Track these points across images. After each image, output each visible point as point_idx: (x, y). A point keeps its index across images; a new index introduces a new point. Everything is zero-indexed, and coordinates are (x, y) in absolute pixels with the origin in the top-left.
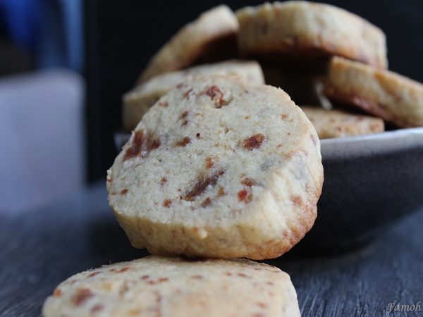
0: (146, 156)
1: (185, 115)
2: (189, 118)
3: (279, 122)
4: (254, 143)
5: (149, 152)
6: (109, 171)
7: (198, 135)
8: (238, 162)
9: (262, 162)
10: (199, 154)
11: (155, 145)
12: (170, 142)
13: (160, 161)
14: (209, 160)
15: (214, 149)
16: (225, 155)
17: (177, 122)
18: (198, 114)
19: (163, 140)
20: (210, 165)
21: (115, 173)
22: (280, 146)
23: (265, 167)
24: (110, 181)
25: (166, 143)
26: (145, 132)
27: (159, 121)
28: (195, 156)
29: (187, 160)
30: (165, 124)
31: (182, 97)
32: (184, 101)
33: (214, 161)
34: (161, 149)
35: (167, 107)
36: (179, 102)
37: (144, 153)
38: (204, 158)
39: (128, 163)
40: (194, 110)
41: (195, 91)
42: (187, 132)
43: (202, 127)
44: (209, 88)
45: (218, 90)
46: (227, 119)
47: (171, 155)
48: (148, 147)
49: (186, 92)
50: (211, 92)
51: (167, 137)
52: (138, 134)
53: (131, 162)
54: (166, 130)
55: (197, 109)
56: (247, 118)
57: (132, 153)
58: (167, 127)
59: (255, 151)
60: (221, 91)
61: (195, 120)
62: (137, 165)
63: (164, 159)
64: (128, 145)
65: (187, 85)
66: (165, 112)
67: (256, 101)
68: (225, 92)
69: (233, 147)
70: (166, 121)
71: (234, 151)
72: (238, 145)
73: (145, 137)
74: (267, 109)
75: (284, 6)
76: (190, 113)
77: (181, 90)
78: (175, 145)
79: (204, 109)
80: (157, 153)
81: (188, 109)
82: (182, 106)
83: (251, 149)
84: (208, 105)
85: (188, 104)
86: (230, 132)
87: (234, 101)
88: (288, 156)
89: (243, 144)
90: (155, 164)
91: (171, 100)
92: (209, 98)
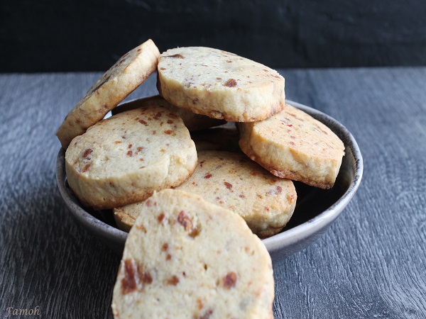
0: (142, 291)
1: (165, 247)
2: (171, 251)
3: (244, 256)
4: (230, 281)
5: (143, 286)
6: (114, 306)
7: (184, 274)
8: (222, 303)
9: (240, 301)
10: (190, 295)
11: (147, 279)
12: (161, 278)
13: (158, 300)
14: (199, 301)
15: (201, 289)
16: (211, 295)
17: (161, 254)
18: (177, 248)
19: (153, 274)
20: (201, 307)
21: (120, 308)
22: (250, 283)
24: (118, 315)
25: (157, 279)
26: (133, 262)
27: (143, 250)
28: (187, 297)
29: (182, 302)
30: (150, 256)
31: (156, 221)
32: (160, 229)
33: (203, 302)
34: (155, 286)
35: (146, 232)
36: (156, 229)
37: (139, 286)
38: (195, 299)
39: (129, 298)
40: (173, 242)
41: (167, 215)
42: (174, 269)
43: (185, 264)
44: (178, 214)
45: (187, 218)
46: (203, 254)
47: (166, 294)
48: (141, 278)
49: (158, 214)
50: (182, 219)
51: (156, 271)
52: (128, 263)
53: (131, 298)
54: (153, 263)
55: (175, 241)
56: (219, 252)
57: (129, 286)
58: (152, 259)
59: (233, 290)
60: (190, 217)
61: (176, 254)
62: (138, 302)
63: (161, 298)
64: (122, 275)
65: (155, 204)
66: (146, 240)
67: (221, 231)
68: (193, 218)
69: (215, 285)
70: (150, 251)
71: (216, 289)
72: (218, 283)
73: (135, 267)
74: (232, 240)
75: (215, 90)
76: (170, 246)
77: (152, 211)
78: (166, 282)
79: (181, 241)
80: (153, 290)
81: (166, 240)
82: (159, 234)
83: (229, 288)
84: (183, 236)
85: (165, 232)
86: (209, 269)
87: (203, 232)
88: (257, 294)
89: (222, 283)
90: (155, 304)
91: (146, 224)
92: (182, 227)
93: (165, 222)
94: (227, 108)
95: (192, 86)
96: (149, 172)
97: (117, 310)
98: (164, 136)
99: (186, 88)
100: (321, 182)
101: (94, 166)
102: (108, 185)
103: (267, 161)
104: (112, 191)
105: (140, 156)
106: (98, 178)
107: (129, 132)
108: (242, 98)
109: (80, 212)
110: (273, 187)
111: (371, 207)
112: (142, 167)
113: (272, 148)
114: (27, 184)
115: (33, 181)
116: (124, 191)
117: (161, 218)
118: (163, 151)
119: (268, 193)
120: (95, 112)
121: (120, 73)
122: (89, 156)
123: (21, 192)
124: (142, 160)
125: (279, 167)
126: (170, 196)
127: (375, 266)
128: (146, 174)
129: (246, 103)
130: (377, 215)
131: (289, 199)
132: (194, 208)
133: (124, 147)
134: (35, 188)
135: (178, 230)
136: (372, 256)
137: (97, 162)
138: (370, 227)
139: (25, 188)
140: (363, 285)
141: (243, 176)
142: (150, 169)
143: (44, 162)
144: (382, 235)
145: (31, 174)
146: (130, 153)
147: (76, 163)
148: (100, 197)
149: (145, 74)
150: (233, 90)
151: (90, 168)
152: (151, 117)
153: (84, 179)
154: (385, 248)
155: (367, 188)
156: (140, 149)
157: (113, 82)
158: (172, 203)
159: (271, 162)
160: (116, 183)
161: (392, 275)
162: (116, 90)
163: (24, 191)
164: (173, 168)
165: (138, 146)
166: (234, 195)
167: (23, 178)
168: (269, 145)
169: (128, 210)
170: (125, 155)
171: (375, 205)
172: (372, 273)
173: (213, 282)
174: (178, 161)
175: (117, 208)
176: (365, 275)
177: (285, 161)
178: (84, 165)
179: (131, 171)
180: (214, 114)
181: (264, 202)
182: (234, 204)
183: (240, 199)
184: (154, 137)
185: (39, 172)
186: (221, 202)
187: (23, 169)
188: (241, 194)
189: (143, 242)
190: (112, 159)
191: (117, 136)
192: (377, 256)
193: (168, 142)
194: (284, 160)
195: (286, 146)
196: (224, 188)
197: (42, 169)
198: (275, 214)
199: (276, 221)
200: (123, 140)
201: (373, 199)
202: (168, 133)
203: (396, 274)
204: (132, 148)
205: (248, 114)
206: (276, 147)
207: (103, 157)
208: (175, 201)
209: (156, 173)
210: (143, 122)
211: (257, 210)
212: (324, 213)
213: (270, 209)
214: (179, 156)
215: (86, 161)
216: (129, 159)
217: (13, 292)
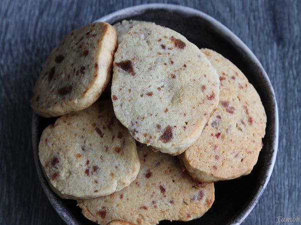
75: (154, 146)
98: (114, 155)
99: (131, 133)
101: (60, 178)
103: (194, 177)
105: (95, 178)
107: (87, 143)
110: (196, 193)
111: (293, 119)
112: (96, 191)
113: (198, 172)
114: (10, 57)
115: (15, 53)
118: (112, 174)
119: (192, 199)
122: (57, 165)
123: (6, 69)
124: (96, 182)
127: (279, 199)
130: (295, 132)
131: (208, 202)
133: (83, 161)
134: (17, 65)
136: (279, 186)
137: (63, 175)
138: (286, 147)
139: (9, 63)
140: (264, 221)
141: (175, 179)
142: (102, 194)
143: (23, 23)
144: (293, 159)
145: (13, 42)
146: (87, 172)
147: (46, 166)
150: (168, 146)
151: (57, 178)
152: (106, 126)
154: (292, 177)
155: (296, 90)
156: (95, 168)
157: (74, 104)
159: (197, 178)
161: (289, 211)
162: (77, 107)
163: (8, 68)
164: (119, 187)
165: (94, 164)
166: (166, 200)
167: (7, 47)
170: (83, 173)
171: (297, 117)
172: (274, 207)
174: (124, 184)
176: (269, 209)
177: (208, 180)
178: (53, 173)
179: (88, 193)
181: (187, 209)
182: (165, 209)
183: (170, 204)
184: (106, 155)
185: (19, 40)
186: (155, 207)
187: (6, 34)
188: (170, 199)
190: (74, 175)
191: (78, 146)
192: (283, 186)
193: (117, 163)
195: (209, 172)
196: (159, 192)
197: (22, 35)
198: (194, 218)
200: (83, 152)
201: (298, 108)
202: (118, 150)
203: (293, 210)
204: (89, 165)
207: (67, 170)
210: (99, 132)
211: (181, 217)
213: (192, 215)
215: (54, 169)
216: (87, 179)
217: (7, 202)
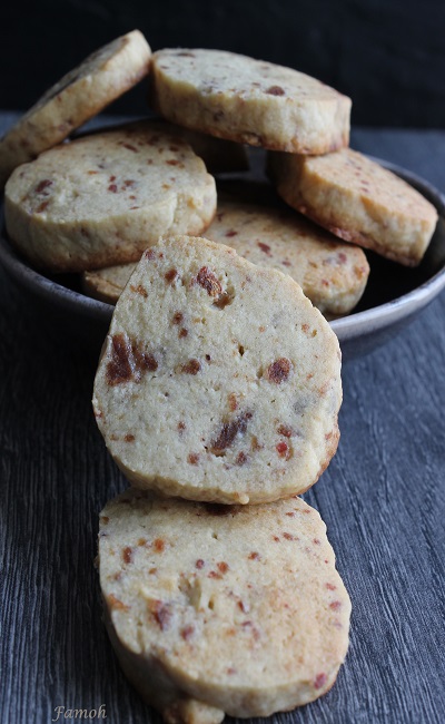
0: (141, 381)
1: (178, 318)
2: (187, 325)
3: (301, 337)
4: (279, 371)
5: (143, 374)
6: (95, 402)
7: (208, 357)
8: (267, 402)
9: (294, 400)
10: (217, 389)
11: (149, 364)
12: (171, 363)
13: (167, 395)
14: (232, 398)
15: (234, 381)
16: (249, 390)
17: (170, 327)
18: (197, 320)
19: (158, 356)
20: (234, 407)
21: (105, 405)
22: (310, 376)
23: (299, 408)
24: (101, 416)
25: (165, 364)
26: (126, 338)
27: (142, 321)
28: (212, 391)
29: (204, 398)
30: (154, 330)
31: (163, 281)
32: (169, 291)
33: (238, 400)
34: (161, 375)
35: (146, 296)
36: (163, 291)
37: (137, 375)
38: (225, 395)
39: (119, 391)
40: (190, 312)
41: (180, 272)
42: (192, 350)
43: (210, 343)
44: (198, 271)
45: (213, 277)
46: (237, 330)
47: (179, 386)
48: (138, 364)
49: (164, 271)
50: (204, 279)
51: (164, 353)
52: (117, 340)
53: (123, 391)
54: (159, 341)
55: (194, 310)
56: (261, 329)
57: (119, 373)
58: (158, 333)
59: (284, 384)
60: (216, 277)
61: (196, 330)
62: (135, 397)
63: (171, 392)
64: (107, 358)
65: (161, 256)
66: (147, 307)
67: (266, 299)
68: (221, 279)
69: (256, 377)
70: (153, 323)
71: (258, 383)
72: (260, 375)
73: (129, 346)
74: (282, 313)
75: (253, 98)
76: (185, 316)
77: (156, 266)
78: (179, 369)
79: (203, 310)
80: (158, 381)
81: (180, 308)
82: (168, 299)
83: (278, 382)
84: (206, 303)
85: (177, 297)
86: (246, 353)
87: (237, 298)
88: (322, 393)
89: (267, 373)
90: (162, 400)
91: (147, 284)
92: (205, 291)
93: (177, 282)
94: (270, 127)
95: (215, 91)
96: (145, 216)
97: (100, 408)
98: (166, 167)
99: (204, 94)
100: (404, 254)
101: (56, 205)
102: (79, 233)
103: (326, 214)
104: (85, 242)
105: (129, 192)
106: (63, 222)
107: (109, 160)
108: (292, 113)
109: (30, 274)
110: (333, 254)
112: (135, 208)
113: (334, 194)
116: (103, 244)
117: (170, 276)
118: (166, 187)
119: (326, 262)
120: (52, 129)
121: (96, 70)
122: (47, 190)
124: (133, 198)
125: (344, 224)
126: (185, 245)
128: (140, 218)
129: (298, 122)
131: (358, 272)
132: (222, 265)
133: (104, 179)
135: (198, 294)
137: (61, 199)
141: (286, 236)
142: (147, 211)
146: (113, 189)
147: (24, 200)
148: (64, 252)
149: (134, 75)
150: (280, 99)
151: (49, 208)
152: (143, 142)
153: (39, 222)
156: (129, 183)
157: (84, 84)
158: (188, 255)
159: (332, 215)
160: (92, 230)
162: (89, 95)
164: (181, 213)
165: (125, 179)
166: (274, 261)
168: (330, 189)
169: (106, 275)
170: (105, 191)
173: (254, 372)
174: (190, 204)
175: (90, 270)
177: (355, 216)
178: (38, 204)
179: (116, 213)
180: (246, 137)
181: (320, 273)
183: (283, 267)
184: (150, 167)
188: (283, 260)
189: (142, 309)
190: (85, 195)
191: (90, 164)
193: (173, 175)
194: (351, 214)
195: (356, 193)
196: (258, 250)
198: (337, 292)
199: (337, 303)
200: (99, 170)
202: (172, 163)
204: (116, 181)
205: (299, 140)
206: (341, 192)
207: (70, 193)
208: (192, 252)
209: (156, 219)
210: (129, 147)
211: (310, 283)
212: (413, 292)
213: (330, 283)
214: (192, 195)
215: (41, 196)
216: (113, 197)
